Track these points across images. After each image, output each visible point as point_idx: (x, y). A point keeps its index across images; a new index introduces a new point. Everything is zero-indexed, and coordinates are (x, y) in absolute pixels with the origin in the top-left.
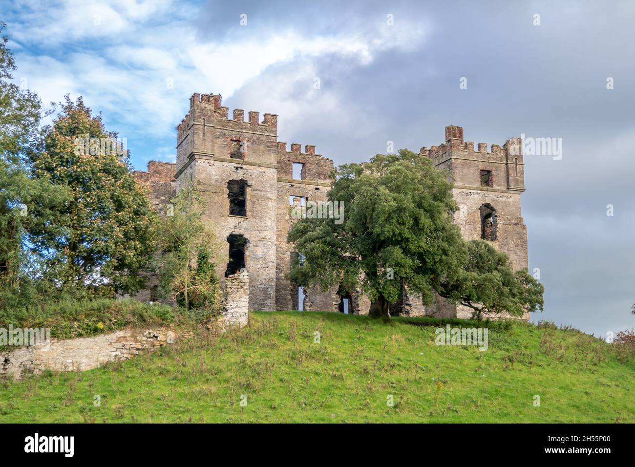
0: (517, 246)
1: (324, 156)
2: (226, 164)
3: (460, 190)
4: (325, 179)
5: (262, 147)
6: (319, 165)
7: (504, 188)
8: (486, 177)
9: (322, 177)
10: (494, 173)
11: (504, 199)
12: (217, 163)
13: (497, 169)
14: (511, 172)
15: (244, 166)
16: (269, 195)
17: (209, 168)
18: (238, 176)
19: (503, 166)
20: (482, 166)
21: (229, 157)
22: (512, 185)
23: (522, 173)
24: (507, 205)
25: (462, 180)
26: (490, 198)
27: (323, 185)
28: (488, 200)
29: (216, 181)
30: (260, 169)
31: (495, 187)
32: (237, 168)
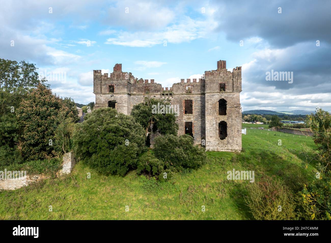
0: (236, 117)
1: (158, 83)
2: (107, 95)
3: (209, 94)
4: (157, 92)
5: (121, 87)
6: (155, 87)
7: (231, 91)
8: (223, 87)
9: (156, 91)
10: (226, 84)
11: (231, 96)
12: (104, 95)
13: (228, 82)
14: (234, 83)
15: (114, 95)
16: (124, 105)
17: (100, 98)
18: (112, 99)
19: (231, 81)
20: (220, 82)
21: (108, 92)
22: (235, 89)
23: (241, 83)
24: (232, 98)
25: (210, 89)
26: (224, 96)
27: (156, 95)
28: (223, 97)
29: (103, 102)
30: (120, 95)
31: (226, 90)
32: (111, 96)
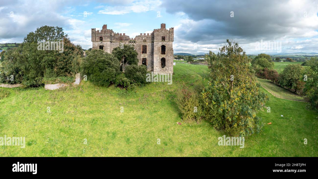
0: (170, 55)
1: (127, 35)
2: (99, 42)
3: (156, 42)
4: (127, 41)
5: (106, 38)
6: (126, 38)
7: (168, 41)
8: (163, 39)
9: (126, 40)
10: (165, 37)
11: (168, 44)
12: (97, 42)
13: (166, 36)
14: (170, 37)
15: (103, 42)
16: (108, 48)
17: (95, 44)
18: (101, 44)
19: (168, 35)
20: (162, 36)
21: (99, 41)
22: (170, 40)
23: (173, 37)
24: (169, 45)
25: (156, 40)
26: (164, 43)
27: (126, 42)
28: (164, 44)
29: (97, 46)
30: (106, 42)
31: (165, 40)
32: (101, 43)
